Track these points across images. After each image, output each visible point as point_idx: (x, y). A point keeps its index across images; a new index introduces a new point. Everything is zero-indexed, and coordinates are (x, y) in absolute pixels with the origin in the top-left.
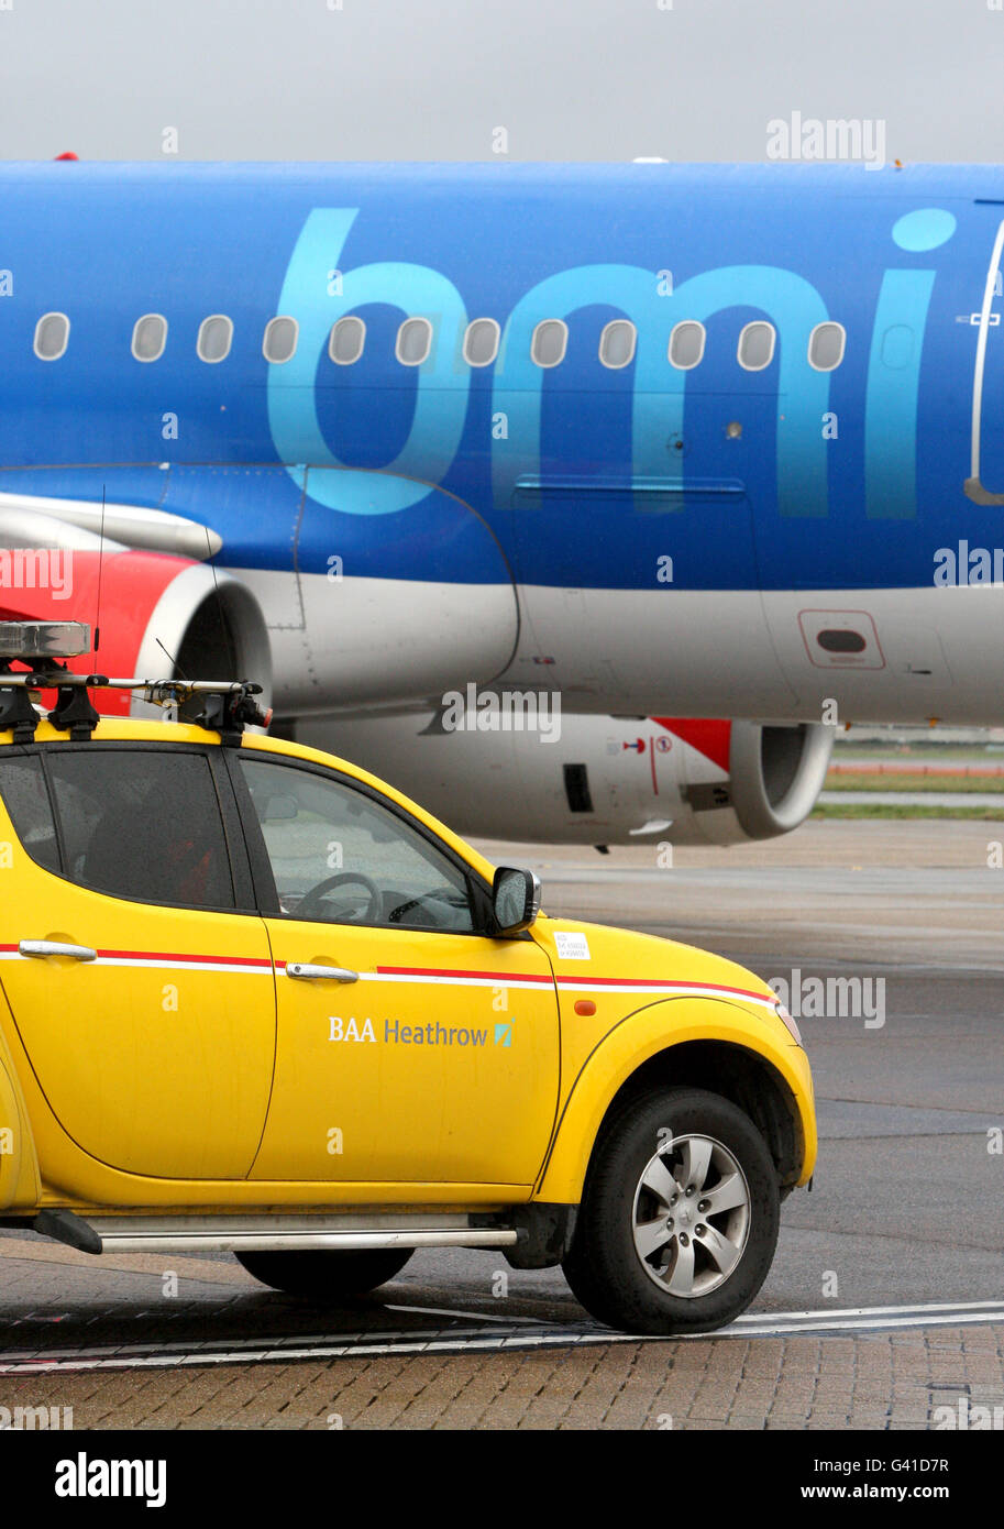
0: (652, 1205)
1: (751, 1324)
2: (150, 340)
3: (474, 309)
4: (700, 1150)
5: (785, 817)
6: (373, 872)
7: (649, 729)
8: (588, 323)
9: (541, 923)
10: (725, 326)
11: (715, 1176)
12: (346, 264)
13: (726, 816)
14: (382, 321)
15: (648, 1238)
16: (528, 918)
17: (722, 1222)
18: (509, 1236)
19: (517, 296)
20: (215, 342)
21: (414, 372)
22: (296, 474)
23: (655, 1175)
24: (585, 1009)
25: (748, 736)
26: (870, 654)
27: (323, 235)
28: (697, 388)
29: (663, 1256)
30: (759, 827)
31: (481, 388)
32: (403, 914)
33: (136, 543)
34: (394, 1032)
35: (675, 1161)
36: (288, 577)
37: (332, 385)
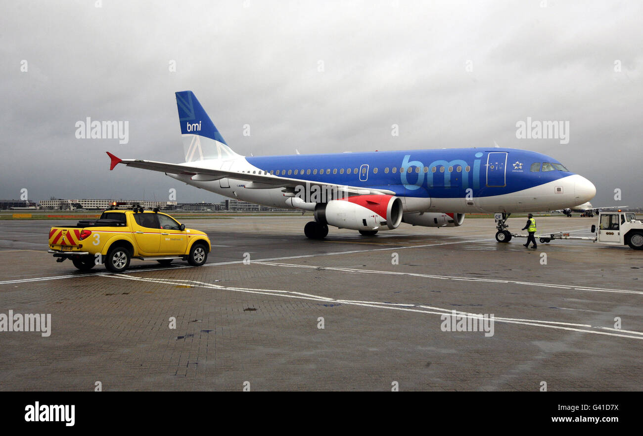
0: (196, 254)
1: (205, 265)
2: (387, 170)
3: (425, 166)
4: (200, 249)
5: (460, 224)
6: (170, 225)
7: (444, 214)
8: (439, 167)
9: (185, 229)
10: (455, 167)
11: (202, 251)
12: (409, 161)
13: (453, 224)
14: (414, 167)
15: (195, 257)
16: (184, 228)
17: (202, 256)
18: (182, 258)
19: (430, 164)
20: (394, 170)
21: (418, 173)
22: (404, 186)
23: (196, 252)
24: (189, 237)
25: (456, 215)
26: (474, 205)
27: (406, 158)
28: (452, 174)
29: (197, 259)
30: (457, 225)
31: (426, 175)
32: (172, 228)
33: (387, 194)
34: (172, 239)
35: (198, 250)
36: (404, 197)
37: (408, 175)
